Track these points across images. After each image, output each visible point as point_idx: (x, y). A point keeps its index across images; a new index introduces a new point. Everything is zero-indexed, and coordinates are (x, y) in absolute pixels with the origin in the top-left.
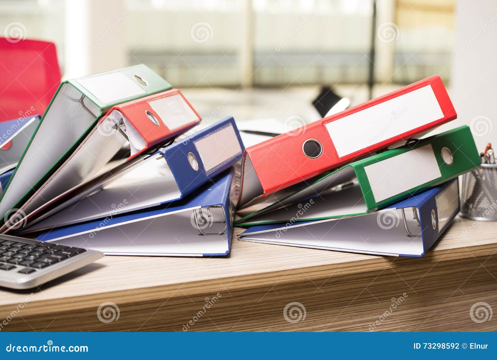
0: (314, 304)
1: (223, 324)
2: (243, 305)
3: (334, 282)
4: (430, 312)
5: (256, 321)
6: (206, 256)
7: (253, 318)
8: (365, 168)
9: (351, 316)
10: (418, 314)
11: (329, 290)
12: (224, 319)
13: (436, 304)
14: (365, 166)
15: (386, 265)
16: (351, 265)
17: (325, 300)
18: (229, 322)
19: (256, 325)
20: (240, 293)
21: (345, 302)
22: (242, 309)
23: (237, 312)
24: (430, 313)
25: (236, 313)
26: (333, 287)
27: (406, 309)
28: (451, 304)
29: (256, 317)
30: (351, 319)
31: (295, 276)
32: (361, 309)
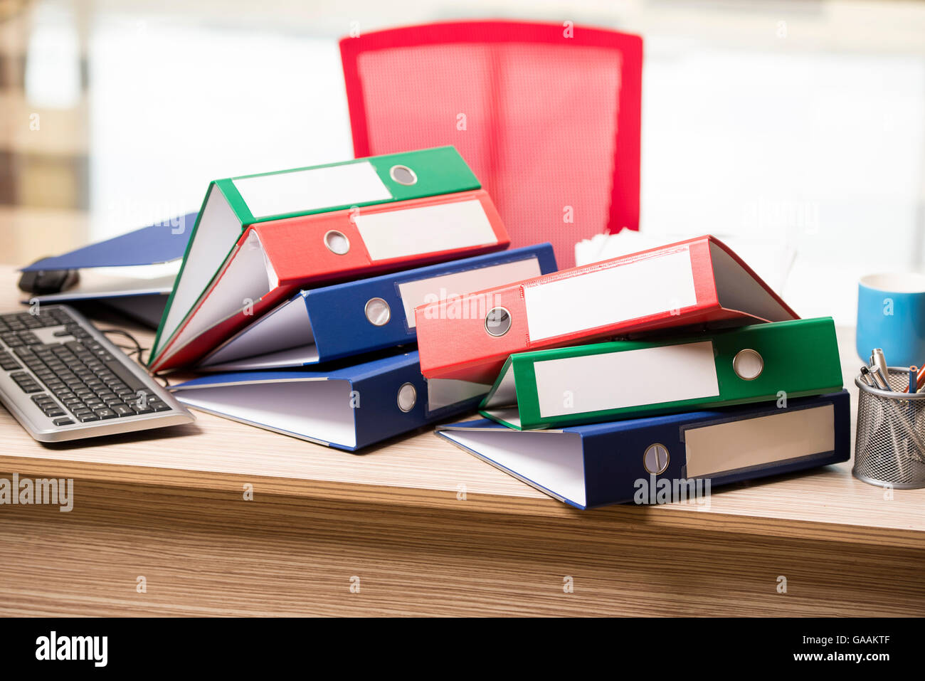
0: (476, 546)
1: (330, 543)
2: (361, 524)
3: (509, 522)
4: (692, 606)
5: (380, 550)
6: (332, 447)
7: (377, 545)
8: (535, 363)
9: (540, 578)
10: (667, 603)
11: (501, 531)
12: (333, 537)
13: (702, 595)
14: (535, 361)
15: (560, 512)
16: (498, 500)
17: (495, 545)
18: (339, 542)
19: (381, 556)
20: (357, 507)
21: (528, 555)
22: (360, 529)
23: (352, 531)
24: (692, 608)
25: (350, 533)
26: (509, 529)
27: (644, 591)
28: (735, 602)
29: (381, 545)
30: (541, 582)
31: (403, 498)
32: (559, 572)
